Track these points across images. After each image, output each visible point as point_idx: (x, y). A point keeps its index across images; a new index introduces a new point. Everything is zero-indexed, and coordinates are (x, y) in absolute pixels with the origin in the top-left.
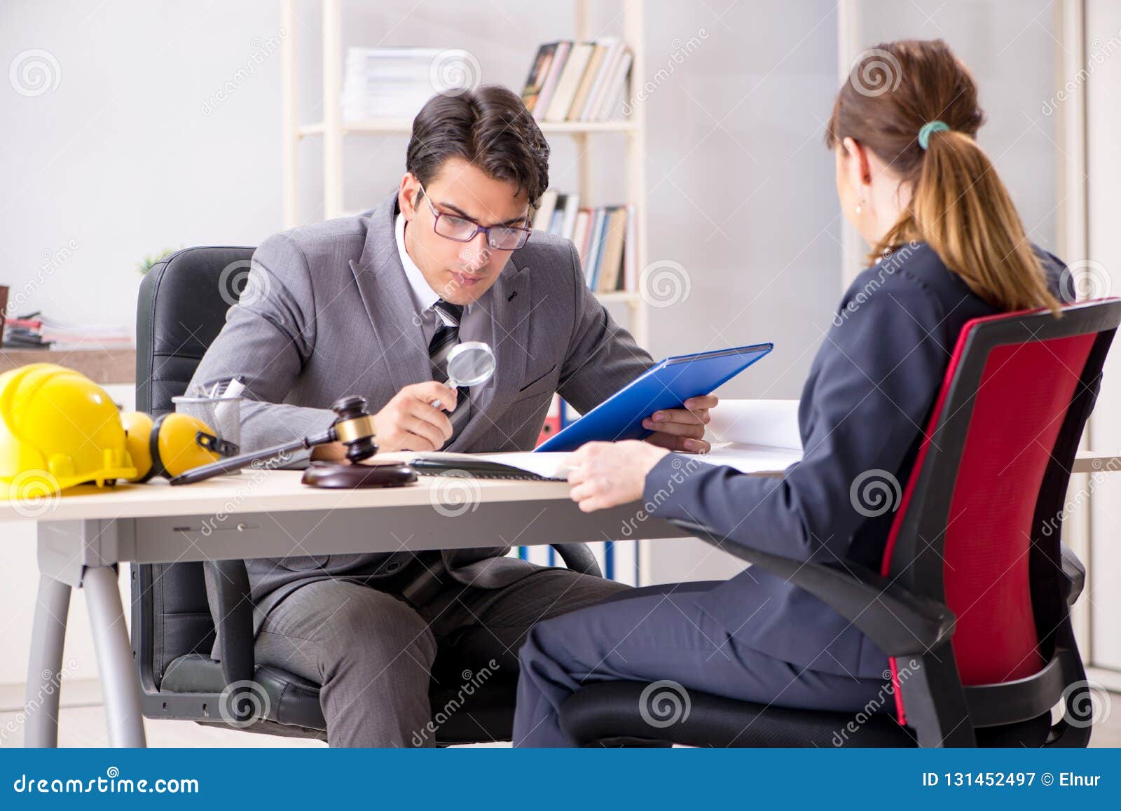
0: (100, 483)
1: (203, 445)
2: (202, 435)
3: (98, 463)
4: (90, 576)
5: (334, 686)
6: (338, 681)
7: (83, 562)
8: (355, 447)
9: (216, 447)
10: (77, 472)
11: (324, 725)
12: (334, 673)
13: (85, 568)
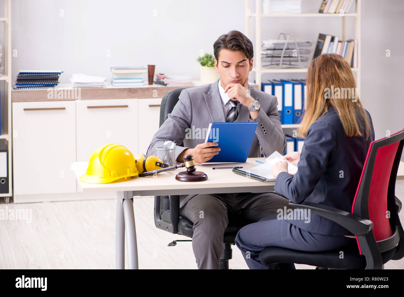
0: (126, 179)
1: (158, 165)
2: (157, 163)
3: (126, 173)
4: (125, 202)
5: (196, 227)
6: (197, 226)
7: (123, 198)
8: (189, 169)
9: (161, 166)
10: (119, 175)
11: (192, 236)
12: (197, 224)
13: (124, 200)
